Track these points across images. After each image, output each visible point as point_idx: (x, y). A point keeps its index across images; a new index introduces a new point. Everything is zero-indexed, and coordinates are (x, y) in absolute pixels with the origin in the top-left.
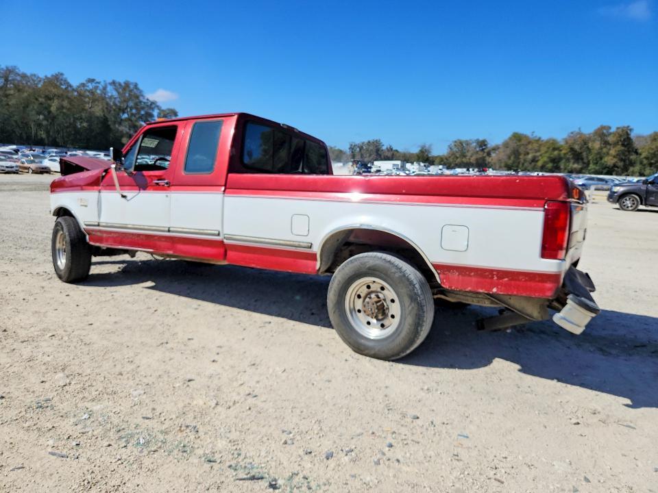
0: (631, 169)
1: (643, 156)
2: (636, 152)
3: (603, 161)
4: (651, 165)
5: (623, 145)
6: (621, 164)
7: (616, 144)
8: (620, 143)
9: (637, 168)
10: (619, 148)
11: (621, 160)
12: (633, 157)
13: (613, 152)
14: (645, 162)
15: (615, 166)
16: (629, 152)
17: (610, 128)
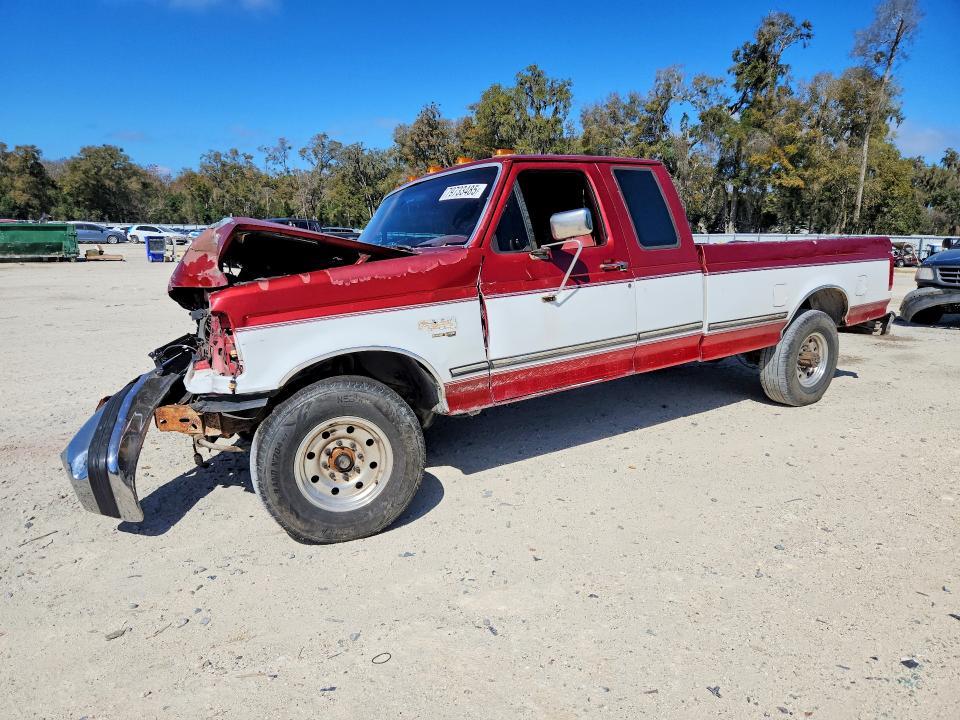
0: (53, 210)
1: (65, 191)
2: (54, 186)
3: (8, 197)
4: (78, 204)
5: (32, 173)
6: (35, 202)
7: (21, 172)
8: (27, 171)
9: (62, 208)
10: (27, 177)
11: (35, 196)
12: (51, 192)
13: (19, 183)
14: (70, 200)
15: (28, 205)
16: (43, 184)
17: (5, 146)
